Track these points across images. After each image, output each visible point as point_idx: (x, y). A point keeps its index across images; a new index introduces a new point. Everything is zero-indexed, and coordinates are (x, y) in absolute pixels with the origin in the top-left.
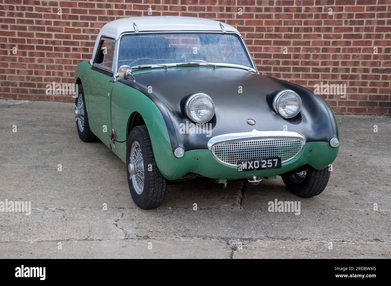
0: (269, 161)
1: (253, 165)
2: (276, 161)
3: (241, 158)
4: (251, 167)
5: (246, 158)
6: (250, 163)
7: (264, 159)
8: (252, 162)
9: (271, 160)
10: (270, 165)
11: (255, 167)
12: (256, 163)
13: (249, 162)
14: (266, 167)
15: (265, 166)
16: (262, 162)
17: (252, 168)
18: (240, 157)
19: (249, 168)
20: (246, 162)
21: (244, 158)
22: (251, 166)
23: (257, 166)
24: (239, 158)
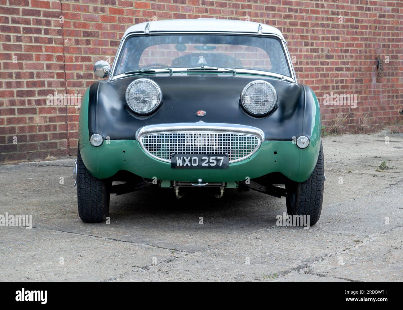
0: (211, 158)
1: (190, 161)
2: (221, 159)
3: (176, 153)
4: (187, 165)
5: (181, 153)
6: (187, 158)
7: (205, 156)
8: (189, 158)
9: (215, 158)
10: (213, 163)
11: (193, 165)
12: (195, 160)
13: (185, 158)
14: (207, 165)
15: (206, 163)
16: (203, 158)
17: (189, 165)
18: (175, 151)
19: (185, 165)
20: (182, 158)
21: (179, 153)
22: (187, 162)
23: (196, 163)
24: (173, 153)
